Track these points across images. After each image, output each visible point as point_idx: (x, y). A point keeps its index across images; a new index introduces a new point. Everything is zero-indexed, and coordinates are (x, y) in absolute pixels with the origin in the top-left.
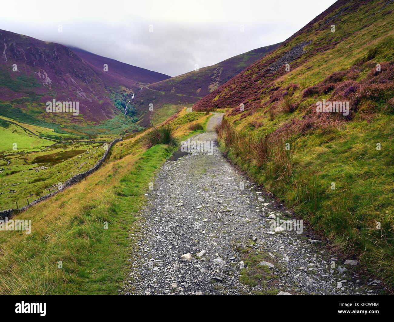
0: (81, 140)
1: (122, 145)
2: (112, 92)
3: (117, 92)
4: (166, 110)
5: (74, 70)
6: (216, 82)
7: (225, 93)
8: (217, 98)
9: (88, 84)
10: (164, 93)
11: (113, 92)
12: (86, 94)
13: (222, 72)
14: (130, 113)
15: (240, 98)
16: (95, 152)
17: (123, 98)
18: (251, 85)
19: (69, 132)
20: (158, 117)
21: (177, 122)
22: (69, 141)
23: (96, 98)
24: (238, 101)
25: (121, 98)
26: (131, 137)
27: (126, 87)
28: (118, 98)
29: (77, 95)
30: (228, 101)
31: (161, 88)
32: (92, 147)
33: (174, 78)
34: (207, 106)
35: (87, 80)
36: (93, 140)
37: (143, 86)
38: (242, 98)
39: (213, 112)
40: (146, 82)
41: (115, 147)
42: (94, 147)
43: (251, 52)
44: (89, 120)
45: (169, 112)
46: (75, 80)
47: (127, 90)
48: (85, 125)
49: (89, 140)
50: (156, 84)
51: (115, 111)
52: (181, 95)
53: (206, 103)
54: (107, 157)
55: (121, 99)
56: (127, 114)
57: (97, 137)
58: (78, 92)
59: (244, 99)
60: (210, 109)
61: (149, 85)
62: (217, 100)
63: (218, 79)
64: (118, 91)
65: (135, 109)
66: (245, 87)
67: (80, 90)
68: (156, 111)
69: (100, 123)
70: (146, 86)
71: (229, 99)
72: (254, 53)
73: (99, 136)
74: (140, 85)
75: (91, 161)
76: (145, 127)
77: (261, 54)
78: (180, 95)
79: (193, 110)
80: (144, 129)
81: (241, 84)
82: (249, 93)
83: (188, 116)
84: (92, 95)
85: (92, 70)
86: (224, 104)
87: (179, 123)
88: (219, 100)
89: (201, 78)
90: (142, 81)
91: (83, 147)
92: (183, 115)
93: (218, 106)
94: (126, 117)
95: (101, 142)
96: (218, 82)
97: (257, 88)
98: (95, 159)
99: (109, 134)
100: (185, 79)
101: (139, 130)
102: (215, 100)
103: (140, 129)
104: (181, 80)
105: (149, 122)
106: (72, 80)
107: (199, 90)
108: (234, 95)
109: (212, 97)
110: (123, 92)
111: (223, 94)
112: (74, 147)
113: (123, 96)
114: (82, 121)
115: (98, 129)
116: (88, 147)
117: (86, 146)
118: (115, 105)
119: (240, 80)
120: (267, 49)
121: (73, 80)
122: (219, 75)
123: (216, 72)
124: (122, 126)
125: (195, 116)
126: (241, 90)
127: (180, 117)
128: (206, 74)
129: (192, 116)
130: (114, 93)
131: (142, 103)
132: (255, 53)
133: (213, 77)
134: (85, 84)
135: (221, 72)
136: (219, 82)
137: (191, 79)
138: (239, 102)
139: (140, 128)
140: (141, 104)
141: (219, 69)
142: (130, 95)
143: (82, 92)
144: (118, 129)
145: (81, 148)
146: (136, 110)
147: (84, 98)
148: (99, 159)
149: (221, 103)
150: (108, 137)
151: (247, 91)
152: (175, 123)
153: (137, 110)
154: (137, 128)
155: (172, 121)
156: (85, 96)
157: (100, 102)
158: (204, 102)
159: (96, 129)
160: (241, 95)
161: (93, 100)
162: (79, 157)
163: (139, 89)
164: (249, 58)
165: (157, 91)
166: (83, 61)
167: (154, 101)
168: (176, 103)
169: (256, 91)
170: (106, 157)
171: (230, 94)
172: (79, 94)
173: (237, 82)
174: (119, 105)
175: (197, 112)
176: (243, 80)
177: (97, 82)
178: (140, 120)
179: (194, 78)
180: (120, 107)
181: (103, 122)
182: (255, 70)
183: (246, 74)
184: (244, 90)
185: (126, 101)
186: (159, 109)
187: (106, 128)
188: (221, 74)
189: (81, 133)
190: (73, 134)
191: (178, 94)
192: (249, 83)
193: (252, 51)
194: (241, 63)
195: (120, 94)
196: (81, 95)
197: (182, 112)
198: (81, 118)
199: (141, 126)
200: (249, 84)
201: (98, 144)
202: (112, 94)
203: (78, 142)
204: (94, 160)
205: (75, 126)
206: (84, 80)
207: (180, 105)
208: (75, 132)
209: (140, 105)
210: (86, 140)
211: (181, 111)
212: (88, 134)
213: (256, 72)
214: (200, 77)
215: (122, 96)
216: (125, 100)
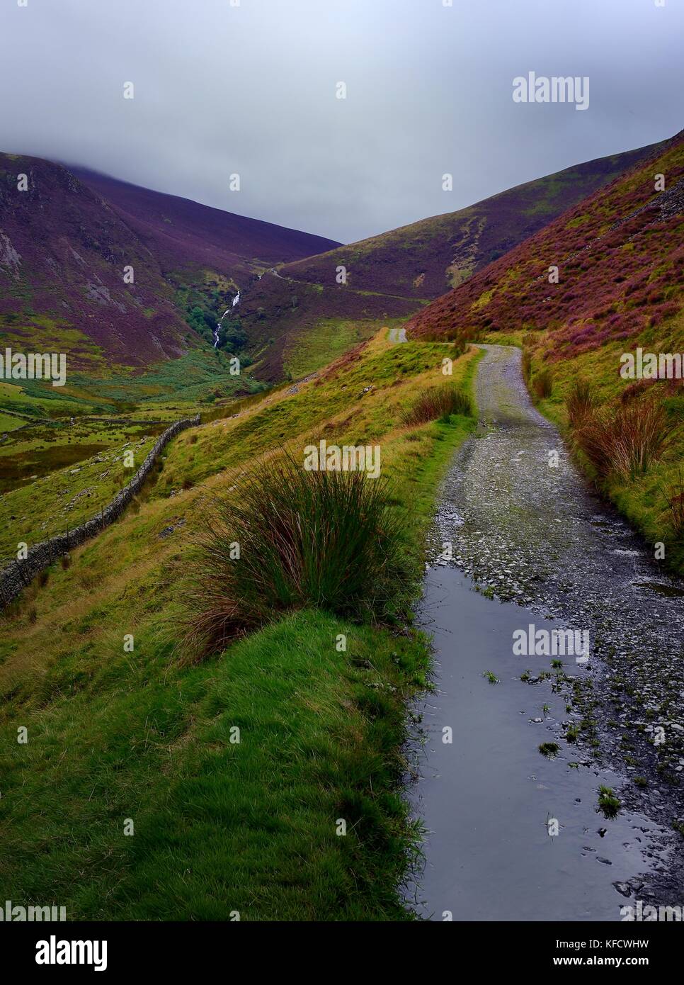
0: (94, 417)
1: (194, 439)
2: (180, 286)
3: (194, 287)
4: (327, 334)
5: (81, 227)
6: (467, 257)
7: (512, 285)
8: (484, 300)
9: (117, 266)
10: (321, 288)
11: (183, 285)
12: (110, 292)
13: (485, 229)
14: (228, 343)
15: (565, 299)
16: (118, 458)
17: (210, 302)
18: (598, 259)
19: (64, 395)
20: (304, 355)
21: (361, 375)
22: (63, 419)
23: (138, 303)
24: (560, 308)
25: (205, 301)
26: (225, 414)
27: (218, 271)
28: (197, 302)
29: (88, 296)
30: (525, 310)
31: (313, 273)
32: (123, 436)
33: (349, 246)
34: (454, 325)
35: (115, 255)
36: (126, 416)
37: (264, 269)
38: (571, 298)
39: (475, 343)
40: (272, 259)
41: (175, 446)
42: (127, 435)
43: (568, 171)
44: (117, 361)
45: (336, 342)
46: (80, 252)
47: (220, 280)
48: (105, 376)
49: (116, 418)
50: (301, 263)
51: (188, 337)
52: (370, 294)
53: (452, 315)
54: (150, 477)
55: (204, 304)
56: (219, 346)
57: (139, 408)
58: (88, 287)
59: (580, 303)
60: (464, 332)
61: (282, 266)
62: (487, 307)
63: (474, 248)
64: (195, 283)
65: (241, 333)
66: (578, 265)
67: (95, 282)
68: (299, 339)
69: (146, 370)
70: (272, 269)
71: (526, 302)
72: (576, 175)
73: (143, 405)
74: (257, 267)
75: (103, 488)
76: (270, 380)
77: (598, 176)
78: (366, 293)
79: (409, 337)
80: (265, 386)
81: (560, 256)
82: (597, 284)
83: (396, 354)
84: (128, 293)
85: (127, 229)
86: (510, 318)
87: (368, 375)
88: (493, 305)
89: (425, 247)
90: (262, 257)
91: (98, 436)
92: (380, 353)
93: (488, 324)
94: (217, 354)
95: (147, 424)
96: (473, 258)
97: (621, 265)
98: (115, 482)
99: (171, 400)
100: (381, 249)
101: (251, 391)
102: (481, 306)
103: (255, 387)
104: (370, 251)
105: (281, 368)
106: (74, 253)
107: (419, 278)
108: (543, 289)
109: (467, 298)
110: (209, 286)
111: (505, 288)
112: (75, 436)
113: (211, 296)
114: (100, 363)
115: (141, 385)
116: (111, 437)
117: (107, 432)
118: (187, 321)
119: (559, 244)
120: (615, 162)
121: (77, 256)
122: (477, 237)
123: (467, 229)
124: (207, 379)
125: (419, 356)
126: (567, 274)
127: (371, 357)
128: (439, 235)
129: (408, 356)
130: (184, 290)
131: (262, 317)
132: (580, 176)
133: (459, 244)
134: (110, 264)
135: (481, 229)
136: (476, 256)
137: (397, 250)
138: (561, 312)
139: (255, 385)
140: (259, 319)
141: (477, 220)
142: (229, 293)
143: (99, 285)
144: (194, 386)
145: (92, 439)
146: (244, 335)
147: (105, 303)
148: (124, 482)
149: (501, 314)
150: (167, 408)
151: (586, 275)
152: (356, 376)
153: (247, 336)
154: (246, 385)
155: (346, 371)
156: (107, 296)
157: (149, 313)
158: (443, 311)
159: (136, 385)
160: (565, 288)
161: (128, 308)
162: (72, 472)
163: (252, 280)
164: (561, 188)
165: (304, 283)
166: (104, 204)
167: (293, 310)
168: (355, 317)
169: (621, 274)
170: (144, 477)
171: (527, 286)
172: (93, 292)
173: (548, 250)
174: (198, 321)
175: (423, 344)
176: (566, 243)
177: (140, 258)
178: (255, 362)
179: (406, 246)
180: (200, 327)
181: (156, 367)
182: (603, 214)
183: (576, 226)
184: (576, 274)
185: (217, 312)
186: (308, 333)
187: (163, 384)
188: (483, 235)
189: (94, 396)
190: (73, 400)
191: (361, 292)
192: (590, 253)
193: (571, 170)
194: (538, 203)
195: (201, 292)
196: (97, 295)
197: (376, 342)
198: (97, 357)
199: (258, 379)
200: (590, 256)
201: (139, 428)
202: (179, 292)
203: (86, 421)
204: (112, 485)
205: (80, 378)
206: (107, 254)
207: (367, 321)
208: (80, 395)
209: (255, 322)
210: (108, 417)
211: (372, 338)
212: (113, 400)
213: (607, 219)
214: (422, 243)
215: (206, 298)
216: (215, 308)
